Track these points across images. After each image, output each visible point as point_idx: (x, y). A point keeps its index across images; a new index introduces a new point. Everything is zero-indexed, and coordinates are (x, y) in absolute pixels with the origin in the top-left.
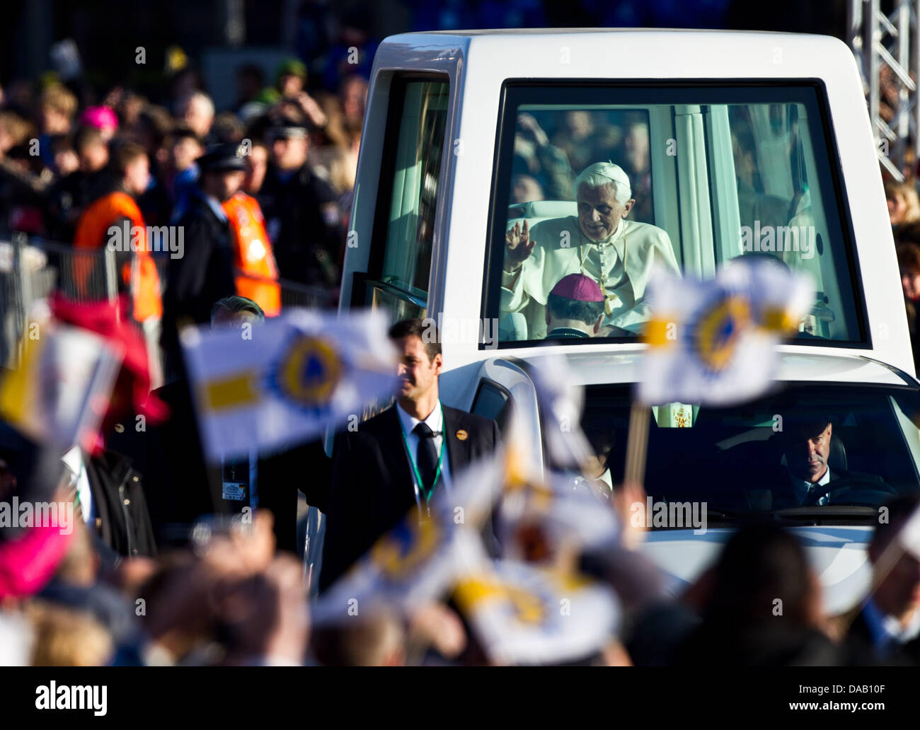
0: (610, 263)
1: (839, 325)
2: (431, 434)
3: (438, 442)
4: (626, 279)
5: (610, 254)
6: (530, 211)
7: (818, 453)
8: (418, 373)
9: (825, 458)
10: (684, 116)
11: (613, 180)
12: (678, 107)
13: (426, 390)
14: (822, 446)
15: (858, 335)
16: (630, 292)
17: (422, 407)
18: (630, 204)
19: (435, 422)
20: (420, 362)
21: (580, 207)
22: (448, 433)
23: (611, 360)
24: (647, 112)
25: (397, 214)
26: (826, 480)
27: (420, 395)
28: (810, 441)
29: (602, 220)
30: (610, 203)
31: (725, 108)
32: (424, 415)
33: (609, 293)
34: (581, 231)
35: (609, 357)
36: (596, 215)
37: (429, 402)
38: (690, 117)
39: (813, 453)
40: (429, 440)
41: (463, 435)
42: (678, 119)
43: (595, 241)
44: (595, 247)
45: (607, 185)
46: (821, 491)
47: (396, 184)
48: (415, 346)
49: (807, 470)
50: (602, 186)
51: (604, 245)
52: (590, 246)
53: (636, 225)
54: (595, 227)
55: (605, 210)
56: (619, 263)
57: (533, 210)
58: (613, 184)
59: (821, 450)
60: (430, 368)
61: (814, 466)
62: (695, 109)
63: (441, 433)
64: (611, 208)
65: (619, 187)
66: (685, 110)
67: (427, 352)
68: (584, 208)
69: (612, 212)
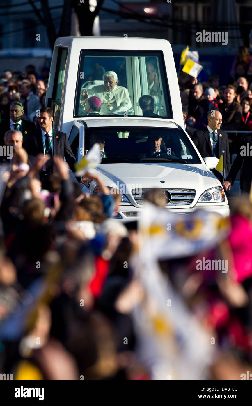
0: (111, 97)
1: (165, 114)
2: (49, 136)
3: (51, 139)
4: (115, 102)
5: (112, 95)
6: (94, 83)
7: (157, 144)
8: (46, 121)
9: (159, 146)
10: (134, 59)
11: (113, 75)
12: (132, 57)
13: (48, 125)
14: (159, 143)
15: (170, 115)
16: (116, 104)
17: (47, 129)
18: (117, 82)
19: (50, 133)
20: (47, 119)
21: (105, 82)
22: (53, 136)
23: (112, 121)
24: (125, 58)
25: (59, 82)
26: (160, 151)
27: (47, 127)
28: (156, 141)
29: (110, 85)
30: (112, 81)
31: (144, 57)
32: (48, 131)
33: (110, 105)
34: (105, 89)
35: (111, 120)
36: (109, 84)
37: (49, 128)
38: (135, 60)
39: (156, 144)
40: (48, 138)
41: (57, 137)
42: (132, 60)
43: (108, 91)
44: (108, 93)
45: (111, 76)
46: (158, 153)
47: (59, 74)
48: (45, 115)
49: (154, 149)
50: (110, 77)
51: (110, 92)
52: (107, 92)
53: (119, 87)
54: (108, 87)
55: (111, 83)
56: (114, 97)
57: (95, 83)
58: (113, 76)
59: (158, 144)
60: (49, 120)
61: (156, 147)
62: (137, 58)
63: (52, 136)
64: (112, 82)
65: (115, 77)
66: (134, 58)
67: (49, 116)
68: (106, 82)
69: (113, 83)
